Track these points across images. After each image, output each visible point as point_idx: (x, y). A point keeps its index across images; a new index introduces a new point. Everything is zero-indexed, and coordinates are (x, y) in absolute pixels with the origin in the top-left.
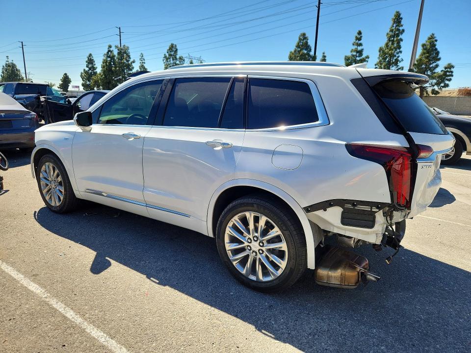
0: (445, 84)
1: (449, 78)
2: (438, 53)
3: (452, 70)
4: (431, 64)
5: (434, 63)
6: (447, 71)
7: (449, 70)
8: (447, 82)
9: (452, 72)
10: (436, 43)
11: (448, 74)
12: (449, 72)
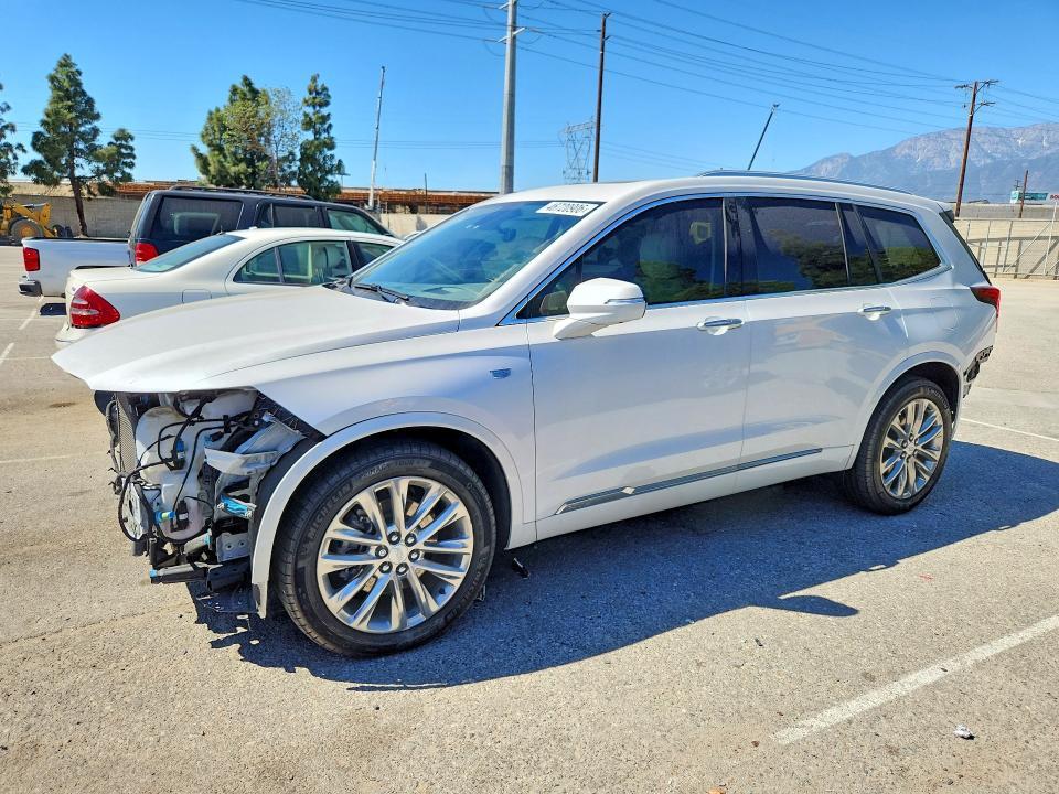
0: (123, 173)
1: (128, 160)
2: (90, 102)
3: (131, 143)
4: (80, 125)
5: (86, 122)
6: (121, 146)
7: (124, 143)
8: (127, 170)
9: (132, 149)
10: (79, 78)
11: (123, 151)
12: (126, 147)
